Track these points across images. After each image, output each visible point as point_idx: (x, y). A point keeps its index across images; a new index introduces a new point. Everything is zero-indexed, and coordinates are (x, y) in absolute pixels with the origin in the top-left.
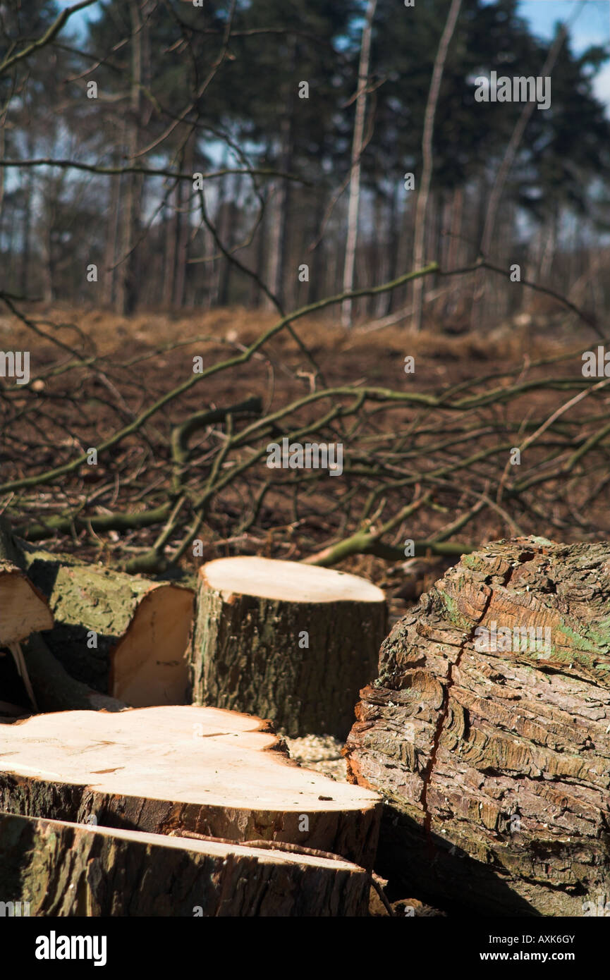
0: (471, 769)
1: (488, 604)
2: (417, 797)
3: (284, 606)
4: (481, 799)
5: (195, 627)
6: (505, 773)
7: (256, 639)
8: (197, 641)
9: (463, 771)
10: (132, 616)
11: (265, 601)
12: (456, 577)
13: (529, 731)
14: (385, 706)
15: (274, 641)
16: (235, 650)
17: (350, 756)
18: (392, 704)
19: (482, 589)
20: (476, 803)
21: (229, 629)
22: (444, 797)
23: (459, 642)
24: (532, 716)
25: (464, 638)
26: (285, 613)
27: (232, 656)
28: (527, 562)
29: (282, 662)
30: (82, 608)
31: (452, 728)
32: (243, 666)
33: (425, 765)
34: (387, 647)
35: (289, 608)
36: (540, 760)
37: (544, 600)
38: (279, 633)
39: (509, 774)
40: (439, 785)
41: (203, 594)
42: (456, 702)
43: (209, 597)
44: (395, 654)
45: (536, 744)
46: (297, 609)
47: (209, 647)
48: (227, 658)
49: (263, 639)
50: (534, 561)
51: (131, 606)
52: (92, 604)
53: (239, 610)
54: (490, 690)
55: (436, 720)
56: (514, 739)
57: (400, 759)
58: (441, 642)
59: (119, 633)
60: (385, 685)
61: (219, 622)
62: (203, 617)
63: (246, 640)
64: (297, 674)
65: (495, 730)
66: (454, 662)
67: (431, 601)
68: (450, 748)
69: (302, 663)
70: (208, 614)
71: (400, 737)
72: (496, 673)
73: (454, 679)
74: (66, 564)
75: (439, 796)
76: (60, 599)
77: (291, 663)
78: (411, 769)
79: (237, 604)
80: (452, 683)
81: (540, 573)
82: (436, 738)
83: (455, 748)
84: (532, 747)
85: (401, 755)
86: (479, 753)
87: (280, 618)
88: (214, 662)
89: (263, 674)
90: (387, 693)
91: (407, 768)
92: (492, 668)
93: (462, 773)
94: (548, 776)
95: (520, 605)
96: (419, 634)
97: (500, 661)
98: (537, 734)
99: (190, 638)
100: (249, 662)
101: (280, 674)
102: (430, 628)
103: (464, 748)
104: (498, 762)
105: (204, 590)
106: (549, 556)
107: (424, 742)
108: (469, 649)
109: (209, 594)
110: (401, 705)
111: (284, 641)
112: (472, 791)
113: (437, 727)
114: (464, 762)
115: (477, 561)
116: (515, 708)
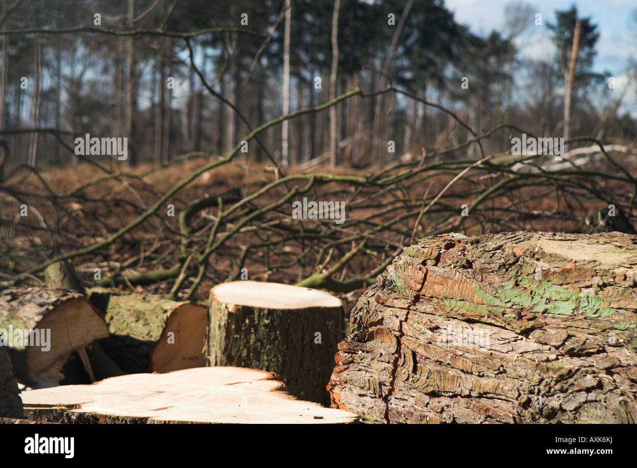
0: (420, 393)
1: (425, 279)
2: (382, 415)
3: (271, 312)
4: (428, 414)
5: (209, 331)
6: (444, 394)
7: (253, 336)
8: (211, 340)
9: (414, 395)
10: (164, 326)
11: (258, 309)
12: (401, 262)
13: (459, 364)
14: (356, 354)
15: (266, 337)
16: (239, 345)
17: (333, 390)
18: (361, 352)
19: (420, 269)
20: (424, 417)
21: (234, 330)
22: (402, 414)
23: (406, 306)
24: (460, 353)
25: (409, 303)
26: (272, 317)
27: (236, 349)
28: (450, 249)
29: (272, 351)
30: (128, 324)
31: (405, 365)
32: (244, 355)
33: (387, 393)
34: (355, 313)
35: (275, 313)
36: (468, 384)
37: (464, 273)
38: (269, 331)
39: (446, 395)
40: (397, 406)
41: (214, 307)
42: (406, 348)
43: (218, 309)
44: (361, 317)
45: (464, 372)
46: (281, 314)
47: (220, 343)
48: (233, 350)
49: (258, 336)
50: (455, 248)
51: (163, 319)
52: (135, 320)
53: (240, 316)
54: (430, 337)
55: (393, 361)
56: (449, 370)
57: (369, 389)
58: (393, 307)
59: (155, 338)
60: (356, 339)
61: (226, 326)
62: (215, 323)
63: (245, 337)
64: (283, 360)
65: (435, 365)
66: (403, 320)
67: (384, 280)
68: (404, 380)
69: (286, 351)
70: (218, 320)
71: (368, 375)
72: (433, 325)
73: (404, 332)
74: (115, 294)
75: (398, 414)
76: (112, 318)
77: (278, 352)
78: (377, 396)
79: (238, 312)
80: (402, 334)
81: (460, 255)
82: (394, 373)
83: (407, 379)
84: (462, 375)
85: (370, 386)
86: (424, 381)
87: (269, 321)
88: (224, 354)
89: (259, 361)
90: (356, 345)
91: (374, 395)
92: (431, 322)
93: (413, 397)
94: (474, 394)
95: (448, 278)
96: (378, 302)
97: (435, 317)
98: (465, 365)
99: (206, 338)
100: (248, 353)
101: (271, 360)
102: (385, 298)
103: (414, 379)
104: (438, 387)
105: (214, 305)
106: (466, 244)
107: (385, 377)
108: (414, 310)
109: (218, 307)
110: (368, 352)
111: (273, 337)
112: (421, 409)
113: (394, 366)
114: (414, 389)
115: (415, 250)
116: (448, 349)
